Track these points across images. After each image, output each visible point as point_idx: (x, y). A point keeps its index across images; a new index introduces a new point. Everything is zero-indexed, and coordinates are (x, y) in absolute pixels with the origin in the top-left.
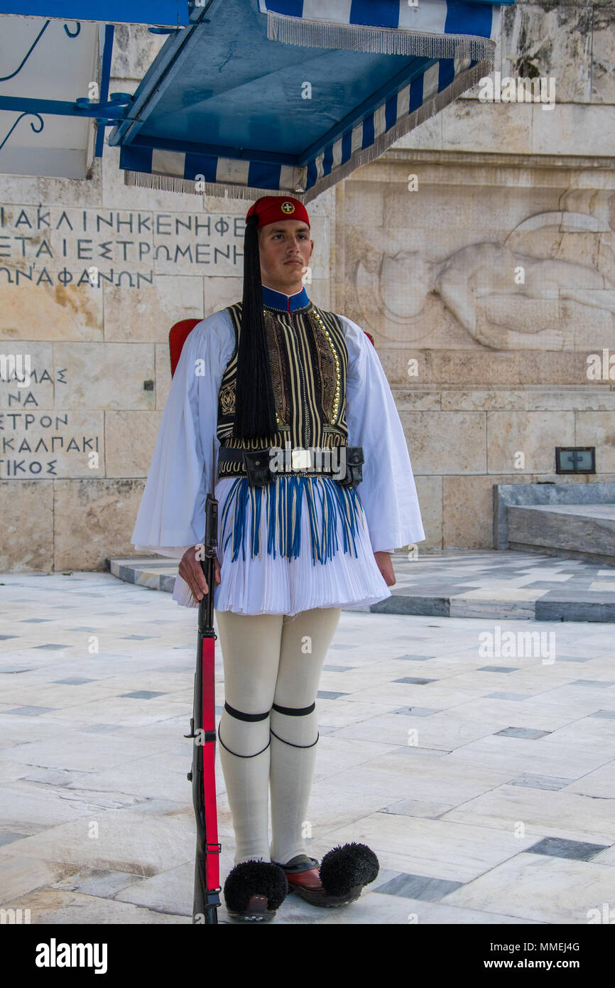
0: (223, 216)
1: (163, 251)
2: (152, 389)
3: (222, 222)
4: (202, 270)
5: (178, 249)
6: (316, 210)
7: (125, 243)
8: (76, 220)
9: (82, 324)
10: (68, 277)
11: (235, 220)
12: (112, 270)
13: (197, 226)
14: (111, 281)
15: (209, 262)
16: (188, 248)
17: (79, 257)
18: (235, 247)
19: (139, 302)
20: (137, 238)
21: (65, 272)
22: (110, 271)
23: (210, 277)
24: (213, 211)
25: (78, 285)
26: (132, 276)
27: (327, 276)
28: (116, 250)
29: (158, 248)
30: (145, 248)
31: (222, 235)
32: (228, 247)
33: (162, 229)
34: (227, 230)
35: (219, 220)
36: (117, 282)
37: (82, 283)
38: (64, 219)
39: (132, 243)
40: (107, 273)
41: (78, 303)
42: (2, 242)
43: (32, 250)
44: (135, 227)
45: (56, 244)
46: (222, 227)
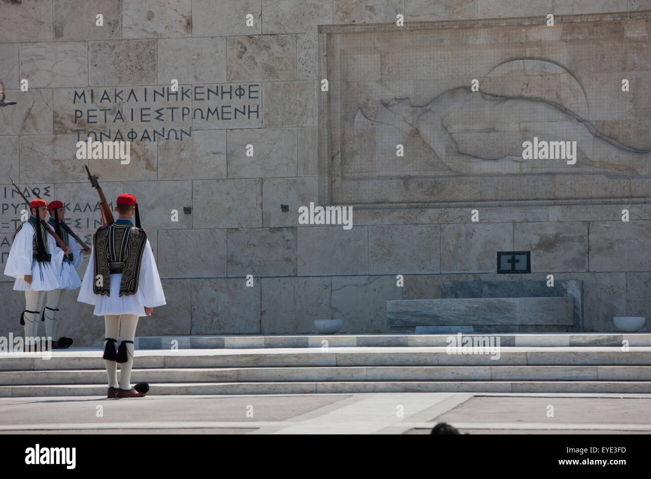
0: (241, 84)
1: (198, 113)
2: (190, 213)
3: (240, 88)
4: (226, 124)
5: (209, 110)
6: (309, 75)
7: (172, 109)
8: (140, 94)
9: (143, 168)
10: (134, 135)
11: (250, 86)
12: (163, 129)
13: (223, 93)
14: (163, 136)
15: (230, 119)
16: (216, 110)
17: (142, 121)
18: (249, 106)
19: (182, 150)
21: (132, 132)
22: (162, 130)
23: (231, 129)
24: (234, 81)
25: (141, 141)
26: (177, 132)
27: (316, 124)
28: (167, 114)
29: (195, 111)
30: (186, 111)
31: (240, 98)
32: (244, 106)
33: (198, 96)
34: (244, 94)
35: (238, 87)
36: (167, 137)
37: (143, 139)
38: (132, 94)
39: (177, 108)
40: (160, 130)
41: (141, 154)
42: (91, 113)
43: (111, 118)
44: (180, 96)
45: (126, 113)
46: (240, 92)
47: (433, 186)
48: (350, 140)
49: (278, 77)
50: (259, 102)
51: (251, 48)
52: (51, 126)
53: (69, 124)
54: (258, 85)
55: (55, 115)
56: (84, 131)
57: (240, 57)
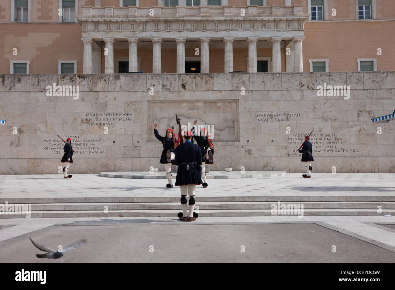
1: (117, 119)
2: (115, 142)
3: (128, 114)
4: (124, 122)
5: (120, 119)
6: (144, 111)
7: (111, 118)
8: (103, 115)
9: (103, 132)
11: (130, 113)
13: (123, 115)
16: (122, 118)
17: (103, 121)
19: (113, 128)
20: (113, 117)
21: (101, 123)
24: (126, 112)
26: (112, 123)
27: (146, 122)
28: (109, 119)
30: (114, 119)
32: (129, 118)
33: (117, 115)
36: (109, 125)
37: (103, 125)
38: (101, 114)
40: (107, 123)
42: (90, 119)
43: (95, 120)
44: (113, 115)
45: (99, 119)
46: (128, 115)
49: (137, 111)
50: (132, 117)
51: (130, 105)
52: (80, 121)
53: (85, 121)
54: (132, 113)
55: (81, 119)
56: (89, 123)
57: (128, 107)
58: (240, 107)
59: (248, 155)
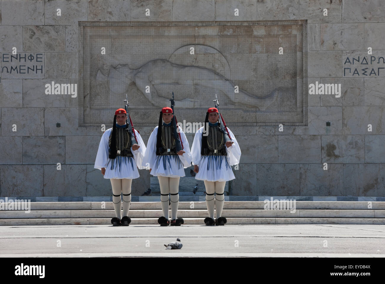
0: (32, 53)
1: (5, 69)
3: (31, 56)
4: (22, 76)
5: (12, 68)
6: (73, 49)
11: (37, 55)
13: (20, 58)
15: (25, 73)
16: (16, 67)
18: (37, 66)
23: (25, 79)
24: (27, 52)
27: (77, 77)
29: (3, 68)
31: (31, 61)
32: (34, 66)
33: (5, 60)
34: (33, 59)
35: (30, 55)
46: (31, 58)
47: (144, 114)
48: (94, 87)
49: (54, 50)
50: (42, 64)
51: (38, 34)
54: (42, 54)
57: (31, 38)
58: (309, 39)
59: (329, 158)
